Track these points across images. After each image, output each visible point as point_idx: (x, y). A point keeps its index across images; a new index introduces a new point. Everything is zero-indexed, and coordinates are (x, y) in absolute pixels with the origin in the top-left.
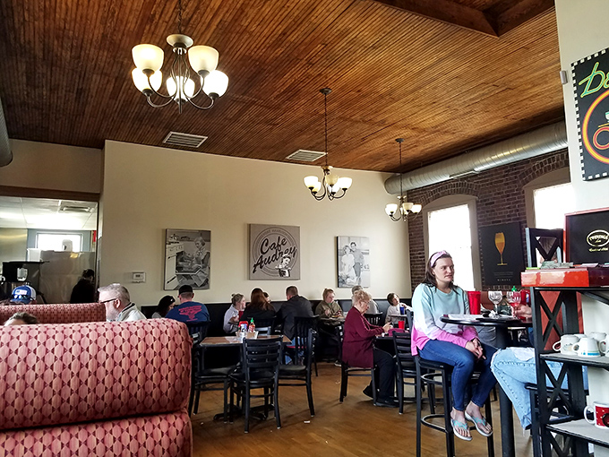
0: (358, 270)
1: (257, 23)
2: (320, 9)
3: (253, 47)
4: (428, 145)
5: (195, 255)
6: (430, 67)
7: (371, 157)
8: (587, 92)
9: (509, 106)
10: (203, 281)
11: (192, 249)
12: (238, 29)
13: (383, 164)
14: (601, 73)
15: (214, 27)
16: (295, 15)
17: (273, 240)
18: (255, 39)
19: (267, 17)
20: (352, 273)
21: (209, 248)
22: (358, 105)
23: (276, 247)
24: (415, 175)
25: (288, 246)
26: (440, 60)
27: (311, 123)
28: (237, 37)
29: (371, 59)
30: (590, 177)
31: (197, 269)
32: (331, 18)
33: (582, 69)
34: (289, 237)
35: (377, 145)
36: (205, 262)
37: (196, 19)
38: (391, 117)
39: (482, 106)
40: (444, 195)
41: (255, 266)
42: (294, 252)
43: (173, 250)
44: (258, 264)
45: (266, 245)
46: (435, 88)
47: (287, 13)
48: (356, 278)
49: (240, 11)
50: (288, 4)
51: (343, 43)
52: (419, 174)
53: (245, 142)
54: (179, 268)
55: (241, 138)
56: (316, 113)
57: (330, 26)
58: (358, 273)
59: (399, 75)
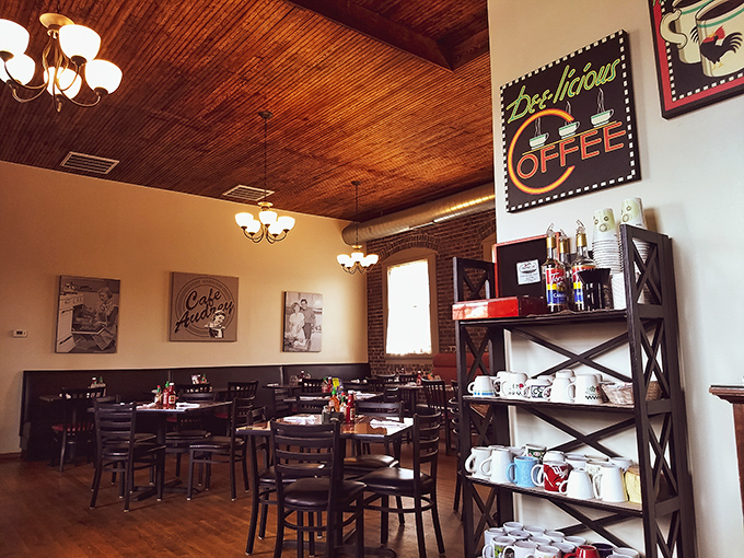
0: (308, 332)
1: (176, 23)
2: (252, 15)
3: (172, 51)
4: (387, 192)
5: (99, 310)
6: (382, 99)
7: (325, 201)
8: (513, 117)
9: (468, 153)
10: (108, 342)
11: (95, 302)
12: (152, 28)
13: (340, 209)
14: (527, 97)
15: (122, 22)
16: (223, 18)
17: (203, 292)
18: (174, 42)
19: (188, 17)
20: (301, 335)
21: (118, 302)
22: (306, 135)
23: (207, 301)
24: (374, 224)
25: (222, 301)
26: (392, 93)
27: (250, 153)
28: (151, 38)
29: (316, 81)
30: (513, 209)
31: (101, 327)
32: (265, 27)
33: (510, 93)
34: (224, 290)
35: (332, 186)
36: (112, 319)
37: (98, 10)
38: (344, 154)
39: (439, 150)
40: (404, 247)
41: (178, 324)
42: (230, 309)
43: (68, 303)
44: (181, 322)
45: (194, 298)
46: (390, 125)
47: (212, 14)
48: (305, 341)
49: (154, 6)
50: (213, 4)
51: (281, 59)
52: (378, 223)
53: (169, 170)
54: (75, 326)
55: (163, 165)
56: (256, 141)
57: (266, 37)
58: (308, 336)
59: (349, 104)
